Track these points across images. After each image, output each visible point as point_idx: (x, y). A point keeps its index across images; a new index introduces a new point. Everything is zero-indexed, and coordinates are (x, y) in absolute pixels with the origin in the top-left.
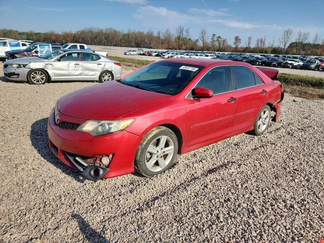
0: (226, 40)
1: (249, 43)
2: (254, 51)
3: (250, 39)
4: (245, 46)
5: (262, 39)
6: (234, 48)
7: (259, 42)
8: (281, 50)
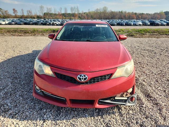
0: (7, 11)
1: (23, 13)
2: (27, 17)
3: (22, 10)
4: (21, 15)
5: (29, 11)
6: (14, 16)
7: (29, 12)
8: (41, 17)
